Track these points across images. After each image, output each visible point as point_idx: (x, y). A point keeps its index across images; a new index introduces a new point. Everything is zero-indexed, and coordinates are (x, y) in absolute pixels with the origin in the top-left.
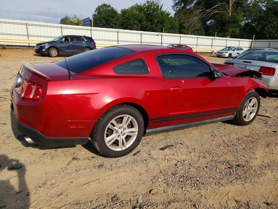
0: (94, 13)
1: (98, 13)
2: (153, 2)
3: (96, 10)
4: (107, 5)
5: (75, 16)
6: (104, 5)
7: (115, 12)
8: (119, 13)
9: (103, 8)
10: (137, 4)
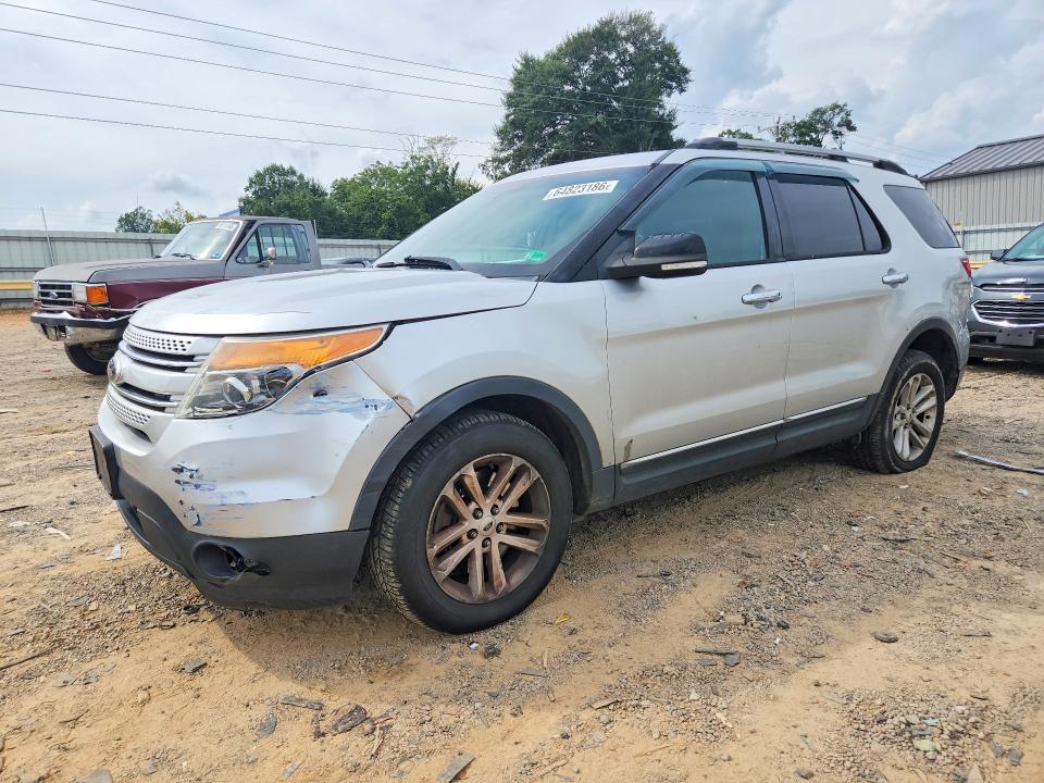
0: (243, 194)
1: (254, 193)
2: (430, 157)
3: (251, 186)
4: (284, 169)
5: (176, 207)
6: (274, 170)
7: (316, 191)
8: (329, 191)
9: (270, 178)
10: (378, 162)
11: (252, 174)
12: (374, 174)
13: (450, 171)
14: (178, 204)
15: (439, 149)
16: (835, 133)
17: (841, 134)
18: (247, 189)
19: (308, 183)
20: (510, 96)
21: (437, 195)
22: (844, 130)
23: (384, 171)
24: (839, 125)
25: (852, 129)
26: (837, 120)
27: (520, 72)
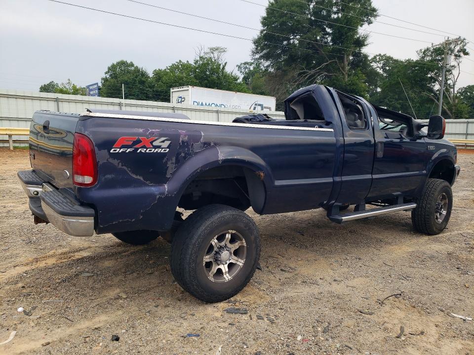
0: (104, 76)
1: (111, 75)
2: (211, 58)
3: (108, 72)
4: (127, 63)
5: (68, 81)
6: (122, 63)
7: (144, 74)
8: (151, 75)
9: (120, 67)
10: (180, 61)
11: (110, 65)
12: (177, 67)
13: (221, 67)
14: (69, 80)
15: (216, 54)
16: (456, 56)
17: (459, 56)
18: (106, 73)
19: (139, 70)
20: (264, 18)
21: (213, 80)
22: (462, 54)
23: (183, 65)
24: (458, 51)
25: (466, 54)
26: (457, 48)
27: (272, 4)
